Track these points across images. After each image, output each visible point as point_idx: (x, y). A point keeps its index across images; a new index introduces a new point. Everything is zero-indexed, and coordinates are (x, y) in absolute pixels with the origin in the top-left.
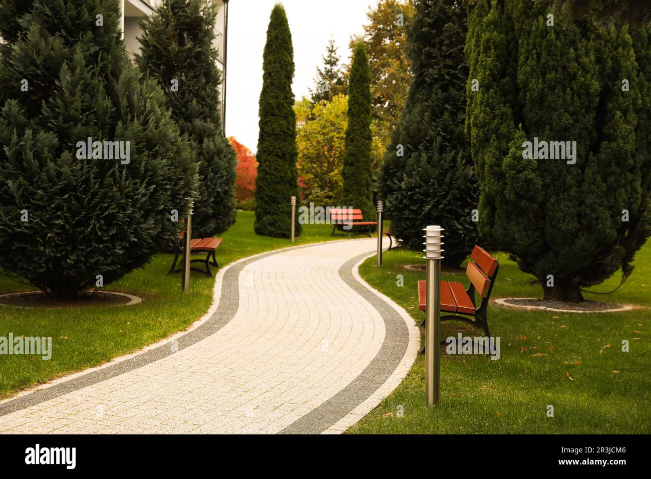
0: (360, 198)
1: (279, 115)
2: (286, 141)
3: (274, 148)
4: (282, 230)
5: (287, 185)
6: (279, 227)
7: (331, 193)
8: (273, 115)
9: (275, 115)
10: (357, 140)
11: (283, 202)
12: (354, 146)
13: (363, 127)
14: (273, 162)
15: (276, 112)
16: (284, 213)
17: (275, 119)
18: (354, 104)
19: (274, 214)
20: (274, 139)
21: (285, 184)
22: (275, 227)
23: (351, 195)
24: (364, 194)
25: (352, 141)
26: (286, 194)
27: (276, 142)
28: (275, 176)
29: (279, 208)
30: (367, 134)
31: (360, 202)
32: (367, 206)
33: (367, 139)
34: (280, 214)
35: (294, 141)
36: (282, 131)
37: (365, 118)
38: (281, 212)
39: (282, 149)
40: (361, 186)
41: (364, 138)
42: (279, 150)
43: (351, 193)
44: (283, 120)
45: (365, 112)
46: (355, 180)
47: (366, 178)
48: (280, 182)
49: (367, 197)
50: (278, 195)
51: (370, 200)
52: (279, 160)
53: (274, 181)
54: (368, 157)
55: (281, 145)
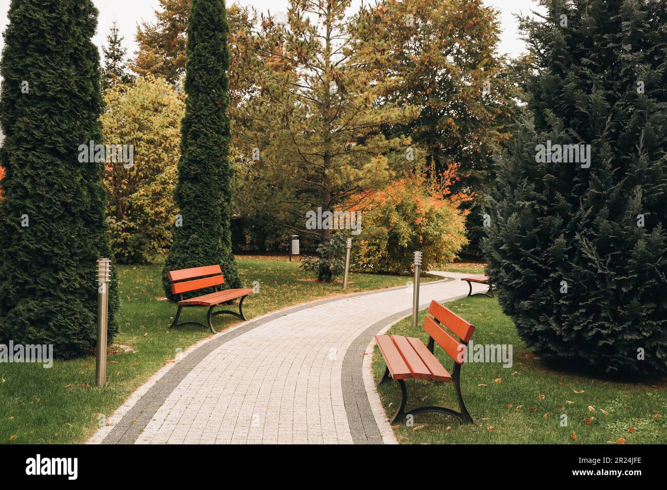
0: (213, 242)
1: (58, 53)
2: (77, 118)
3: (45, 132)
4: (67, 336)
5: (80, 224)
6: (59, 327)
7: (132, 224)
8: (42, 50)
9: (48, 52)
10: (206, 135)
11: (68, 265)
12: (200, 147)
13: (216, 112)
14: (44, 168)
15: (52, 43)
16: (72, 293)
17: (46, 61)
18: (199, 69)
19: (45, 295)
20: (47, 111)
21: (74, 222)
22: (49, 329)
23: (195, 236)
24: (219, 234)
25: (195, 136)
26: (76, 245)
27: (51, 118)
28: (50, 201)
29: (60, 281)
30: (224, 124)
31: (213, 248)
32: (225, 255)
33: (223, 134)
34: (61, 295)
35: (95, 120)
36: (66, 92)
37: (220, 96)
38: (64, 291)
39: (67, 136)
40: (213, 219)
41: (218, 132)
42: (60, 140)
43: (194, 231)
44: (69, 65)
45: (219, 85)
46: (201, 208)
47: (220, 205)
48: (61, 218)
49: (224, 240)
50: (56, 250)
51: (228, 245)
52: (59, 162)
53: (45, 215)
54: (226, 167)
55: (65, 126)
